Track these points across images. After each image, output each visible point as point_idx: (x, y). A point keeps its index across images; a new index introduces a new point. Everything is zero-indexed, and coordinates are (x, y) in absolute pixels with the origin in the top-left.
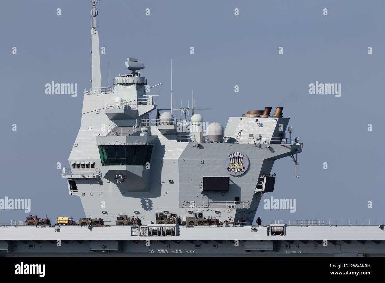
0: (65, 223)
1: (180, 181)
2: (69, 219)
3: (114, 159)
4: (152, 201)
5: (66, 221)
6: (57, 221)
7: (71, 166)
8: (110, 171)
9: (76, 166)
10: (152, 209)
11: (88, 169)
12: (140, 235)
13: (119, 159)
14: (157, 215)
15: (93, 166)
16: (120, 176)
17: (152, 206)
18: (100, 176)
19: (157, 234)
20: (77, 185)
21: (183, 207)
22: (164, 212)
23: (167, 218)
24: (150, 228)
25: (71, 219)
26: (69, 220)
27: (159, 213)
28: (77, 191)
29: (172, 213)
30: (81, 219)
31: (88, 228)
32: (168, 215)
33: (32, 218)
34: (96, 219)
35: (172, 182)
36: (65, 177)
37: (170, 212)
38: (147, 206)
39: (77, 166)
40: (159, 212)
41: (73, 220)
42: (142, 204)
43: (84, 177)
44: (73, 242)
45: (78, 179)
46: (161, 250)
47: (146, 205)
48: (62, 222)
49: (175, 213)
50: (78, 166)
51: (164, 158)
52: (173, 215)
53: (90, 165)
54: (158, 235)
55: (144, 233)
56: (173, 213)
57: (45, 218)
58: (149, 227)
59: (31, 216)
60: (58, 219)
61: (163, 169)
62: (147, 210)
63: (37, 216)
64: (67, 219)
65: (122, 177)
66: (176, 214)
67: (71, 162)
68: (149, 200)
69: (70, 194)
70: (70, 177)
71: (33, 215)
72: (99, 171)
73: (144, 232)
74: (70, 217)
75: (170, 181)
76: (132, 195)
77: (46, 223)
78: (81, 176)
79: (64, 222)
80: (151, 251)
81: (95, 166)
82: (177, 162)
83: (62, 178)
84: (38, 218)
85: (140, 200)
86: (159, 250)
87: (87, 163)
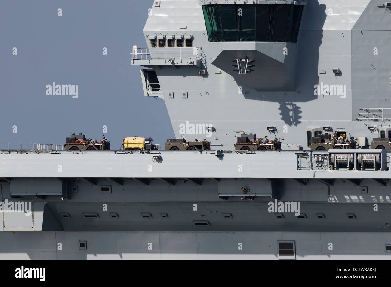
0: (138, 149)
1: (354, 70)
2: (146, 140)
3: (233, 30)
4: (300, 108)
5: (139, 144)
6: (123, 145)
7: (149, 43)
8: (225, 53)
9: (157, 43)
10: (300, 122)
11: (180, 48)
12: (312, 169)
13: (242, 30)
14: (309, 133)
15: (190, 43)
16: (243, 60)
17: (300, 117)
18: (203, 61)
19: (346, 168)
20: (159, 78)
21: (358, 120)
22: (324, 128)
23: (330, 140)
24: (332, 156)
25: (150, 141)
26: (147, 142)
27: (313, 130)
28: (159, 89)
29: (337, 130)
30: (168, 140)
31: (217, 156)
32: (332, 134)
33: (76, 139)
34: (197, 140)
35: (338, 73)
36: (137, 63)
37: (335, 129)
38: (292, 117)
39: (159, 42)
40: (312, 128)
41: (153, 143)
42: (281, 114)
43: (173, 62)
44: (185, 182)
45: (161, 67)
46: (351, 197)
47: (289, 114)
48: (133, 146)
49: (344, 131)
50: (162, 43)
51: (324, 28)
52: (339, 134)
53: (185, 40)
54: (348, 169)
55: (320, 165)
56: (340, 131)
57: (100, 139)
58: (330, 154)
59: (74, 134)
60: (125, 141)
61: (322, 48)
62: (290, 124)
63: (84, 136)
64: (142, 140)
65: (248, 63)
66: (344, 133)
67: (147, 36)
68: (295, 105)
69: (146, 95)
70: (146, 63)
71: (77, 134)
72: (201, 52)
73: (319, 163)
74: (148, 138)
75: (334, 71)
76: (264, 96)
77: (103, 148)
78: (167, 61)
79: (137, 146)
80: (333, 199)
81: (194, 43)
82: (349, 37)
83: (132, 64)
84: (87, 138)
85: (277, 105)
86: (347, 197)
87: (179, 37)
